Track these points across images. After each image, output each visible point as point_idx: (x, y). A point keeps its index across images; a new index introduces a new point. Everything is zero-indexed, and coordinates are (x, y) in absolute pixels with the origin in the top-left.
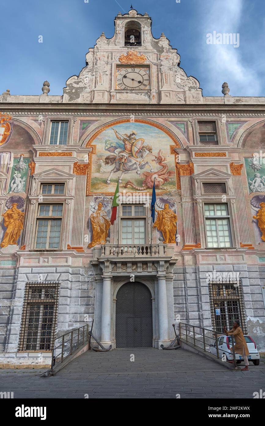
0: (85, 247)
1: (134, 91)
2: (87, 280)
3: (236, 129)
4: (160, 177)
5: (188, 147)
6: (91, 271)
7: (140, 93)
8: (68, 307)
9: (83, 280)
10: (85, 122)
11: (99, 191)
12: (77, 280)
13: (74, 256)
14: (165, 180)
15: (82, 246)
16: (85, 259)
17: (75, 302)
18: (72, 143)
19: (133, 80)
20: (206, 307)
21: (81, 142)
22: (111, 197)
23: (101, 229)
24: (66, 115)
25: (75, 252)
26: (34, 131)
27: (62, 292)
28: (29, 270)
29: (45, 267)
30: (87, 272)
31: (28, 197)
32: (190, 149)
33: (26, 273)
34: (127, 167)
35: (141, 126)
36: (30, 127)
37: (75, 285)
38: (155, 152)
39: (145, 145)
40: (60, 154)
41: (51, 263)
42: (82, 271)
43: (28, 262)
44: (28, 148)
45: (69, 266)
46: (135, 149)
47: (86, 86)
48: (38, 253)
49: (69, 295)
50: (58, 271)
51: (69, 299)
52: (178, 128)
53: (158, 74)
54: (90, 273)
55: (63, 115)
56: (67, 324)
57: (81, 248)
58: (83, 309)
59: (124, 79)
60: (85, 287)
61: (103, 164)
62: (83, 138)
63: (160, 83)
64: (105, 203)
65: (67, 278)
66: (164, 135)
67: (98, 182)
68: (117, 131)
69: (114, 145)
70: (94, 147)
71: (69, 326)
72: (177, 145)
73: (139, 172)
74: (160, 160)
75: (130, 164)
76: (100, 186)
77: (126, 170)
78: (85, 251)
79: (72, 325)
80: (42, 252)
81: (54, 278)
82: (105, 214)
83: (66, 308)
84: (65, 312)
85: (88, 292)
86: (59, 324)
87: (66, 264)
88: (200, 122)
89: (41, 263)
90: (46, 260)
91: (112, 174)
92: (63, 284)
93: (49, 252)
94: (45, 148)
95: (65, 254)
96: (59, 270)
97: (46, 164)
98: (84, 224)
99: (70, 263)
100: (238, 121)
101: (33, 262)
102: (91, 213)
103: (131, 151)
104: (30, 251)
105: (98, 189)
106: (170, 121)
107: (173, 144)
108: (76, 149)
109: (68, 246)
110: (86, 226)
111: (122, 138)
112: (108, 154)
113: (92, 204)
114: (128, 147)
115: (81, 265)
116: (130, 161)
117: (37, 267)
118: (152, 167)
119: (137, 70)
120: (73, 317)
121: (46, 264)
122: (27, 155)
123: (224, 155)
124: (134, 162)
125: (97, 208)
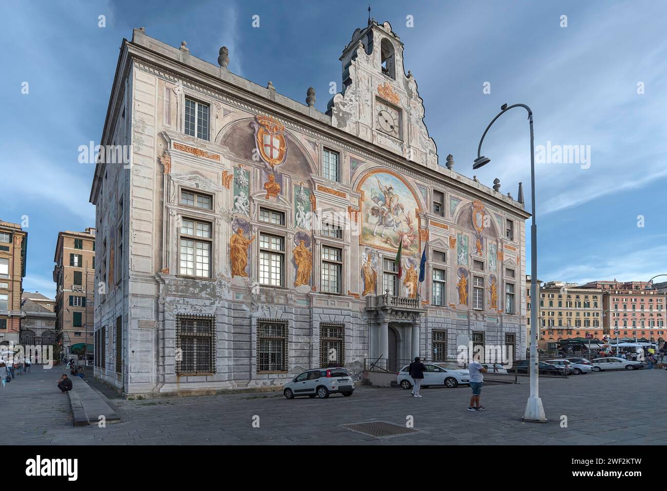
0: (360, 294)
1: (391, 137)
2: (363, 323)
3: (456, 205)
4: (409, 238)
5: (426, 213)
6: (365, 315)
7: (396, 141)
8: (351, 344)
9: (360, 323)
10: (354, 160)
11: (368, 242)
12: (356, 323)
13: (353, 302)
14: (412, 242)
15: (358, 293)
16: (361, 305)
17: (356, 341)
18: (344, 183)
19: (386, 121)
20: (430, 347)
21: (352, 184)
22: (376, 250)
23: (371, 279)
24: (337, 145)
25: (353, 298)
26: (309, 155)
27: (347, 332)
28: (320, 311)
29: (333, 309)
30: (362, 316)
31: (313, 236)
32: (428, 216)
33: (319, 314)
34: (387, 222)
35: (397, 181)
36: (305, 149)
37: (355, 327)
38: (406, 212)
39: (399, 202)
40: (335, 193)
41: (336, 307)
42: (359, 315)
43: (319, 303)
44: (306, 176)
45: (350, 310)
46: (393, 205)
47: (351, 112)
48: (327, 295)
49: (351, 335)
50: (342, 314)
51: (351, 338)
52: (421, 192)
53: (408, 124)
54: (365, 317)
55: (335, 144)
56: (351, 358)
57: (358, 295)
58: (361, 346)
59: (380, 117)
60: (362, 329)
61: (370, 214)
62: (354, 179)
63: (410, 136)
64: (373, 255)
65: (349, 321)
66: (412, 196)
67: (368, 233)
68: (380, 180)
69: (377, 195)
70: (362, 193)
71: (353, 359)
72: (420, 210)
73: (395, 230)
74: (409, 222)
75: (389, 220)
76: (369, 237)
77: (387, 226)
78: (361, 298)
79: (354, 359)
80: (330, 295)
81: (340, 319)
82: (373, 266)
83: (350, 345)
84: (349, 348)
85: (364, 333)
86: (346, 358)
87: (348, 308)
88: (435, 191)
89: (330, 306)
90: (333, 302)
91: (377, 226)
92: (347, 326)
93: (335, 296)
94: (323, 182)
95: (347, 299)
96: (344, 312)
97: (325, 201)
98: (359, 274)
99: (350, 308)
100: (456, 198)
101: (324, 304)
102: (363, 263)
103: (390, 206)
104: (320, 293)
105: (367, 240)
106: (416, 183)
107: (418, 208)
108: (348, 190)
109: (349, 291)
110: (360, 274)
111: (383, 190)
112: (373, 204)
113: (364, 254)
114: (388, 201)
115: (358, 310)
116: (389, 217)
117: (327, 308)
118: (403, 227)
119: (390, 110)
120: (355, 353)
121: (333, 307)
122: (306, 185)
123: (447, 228)
124: (392, 218)
125: (367, 258)
